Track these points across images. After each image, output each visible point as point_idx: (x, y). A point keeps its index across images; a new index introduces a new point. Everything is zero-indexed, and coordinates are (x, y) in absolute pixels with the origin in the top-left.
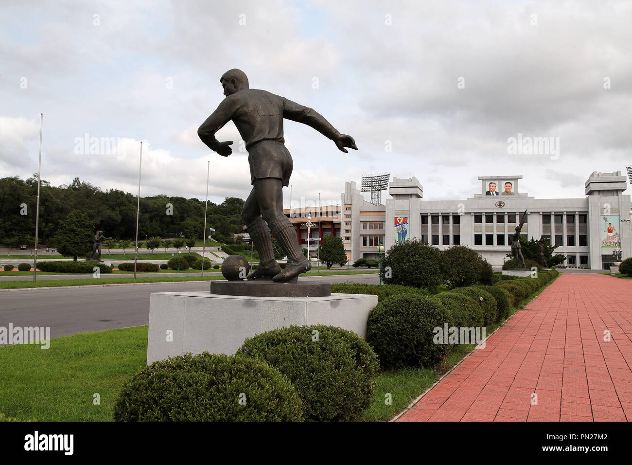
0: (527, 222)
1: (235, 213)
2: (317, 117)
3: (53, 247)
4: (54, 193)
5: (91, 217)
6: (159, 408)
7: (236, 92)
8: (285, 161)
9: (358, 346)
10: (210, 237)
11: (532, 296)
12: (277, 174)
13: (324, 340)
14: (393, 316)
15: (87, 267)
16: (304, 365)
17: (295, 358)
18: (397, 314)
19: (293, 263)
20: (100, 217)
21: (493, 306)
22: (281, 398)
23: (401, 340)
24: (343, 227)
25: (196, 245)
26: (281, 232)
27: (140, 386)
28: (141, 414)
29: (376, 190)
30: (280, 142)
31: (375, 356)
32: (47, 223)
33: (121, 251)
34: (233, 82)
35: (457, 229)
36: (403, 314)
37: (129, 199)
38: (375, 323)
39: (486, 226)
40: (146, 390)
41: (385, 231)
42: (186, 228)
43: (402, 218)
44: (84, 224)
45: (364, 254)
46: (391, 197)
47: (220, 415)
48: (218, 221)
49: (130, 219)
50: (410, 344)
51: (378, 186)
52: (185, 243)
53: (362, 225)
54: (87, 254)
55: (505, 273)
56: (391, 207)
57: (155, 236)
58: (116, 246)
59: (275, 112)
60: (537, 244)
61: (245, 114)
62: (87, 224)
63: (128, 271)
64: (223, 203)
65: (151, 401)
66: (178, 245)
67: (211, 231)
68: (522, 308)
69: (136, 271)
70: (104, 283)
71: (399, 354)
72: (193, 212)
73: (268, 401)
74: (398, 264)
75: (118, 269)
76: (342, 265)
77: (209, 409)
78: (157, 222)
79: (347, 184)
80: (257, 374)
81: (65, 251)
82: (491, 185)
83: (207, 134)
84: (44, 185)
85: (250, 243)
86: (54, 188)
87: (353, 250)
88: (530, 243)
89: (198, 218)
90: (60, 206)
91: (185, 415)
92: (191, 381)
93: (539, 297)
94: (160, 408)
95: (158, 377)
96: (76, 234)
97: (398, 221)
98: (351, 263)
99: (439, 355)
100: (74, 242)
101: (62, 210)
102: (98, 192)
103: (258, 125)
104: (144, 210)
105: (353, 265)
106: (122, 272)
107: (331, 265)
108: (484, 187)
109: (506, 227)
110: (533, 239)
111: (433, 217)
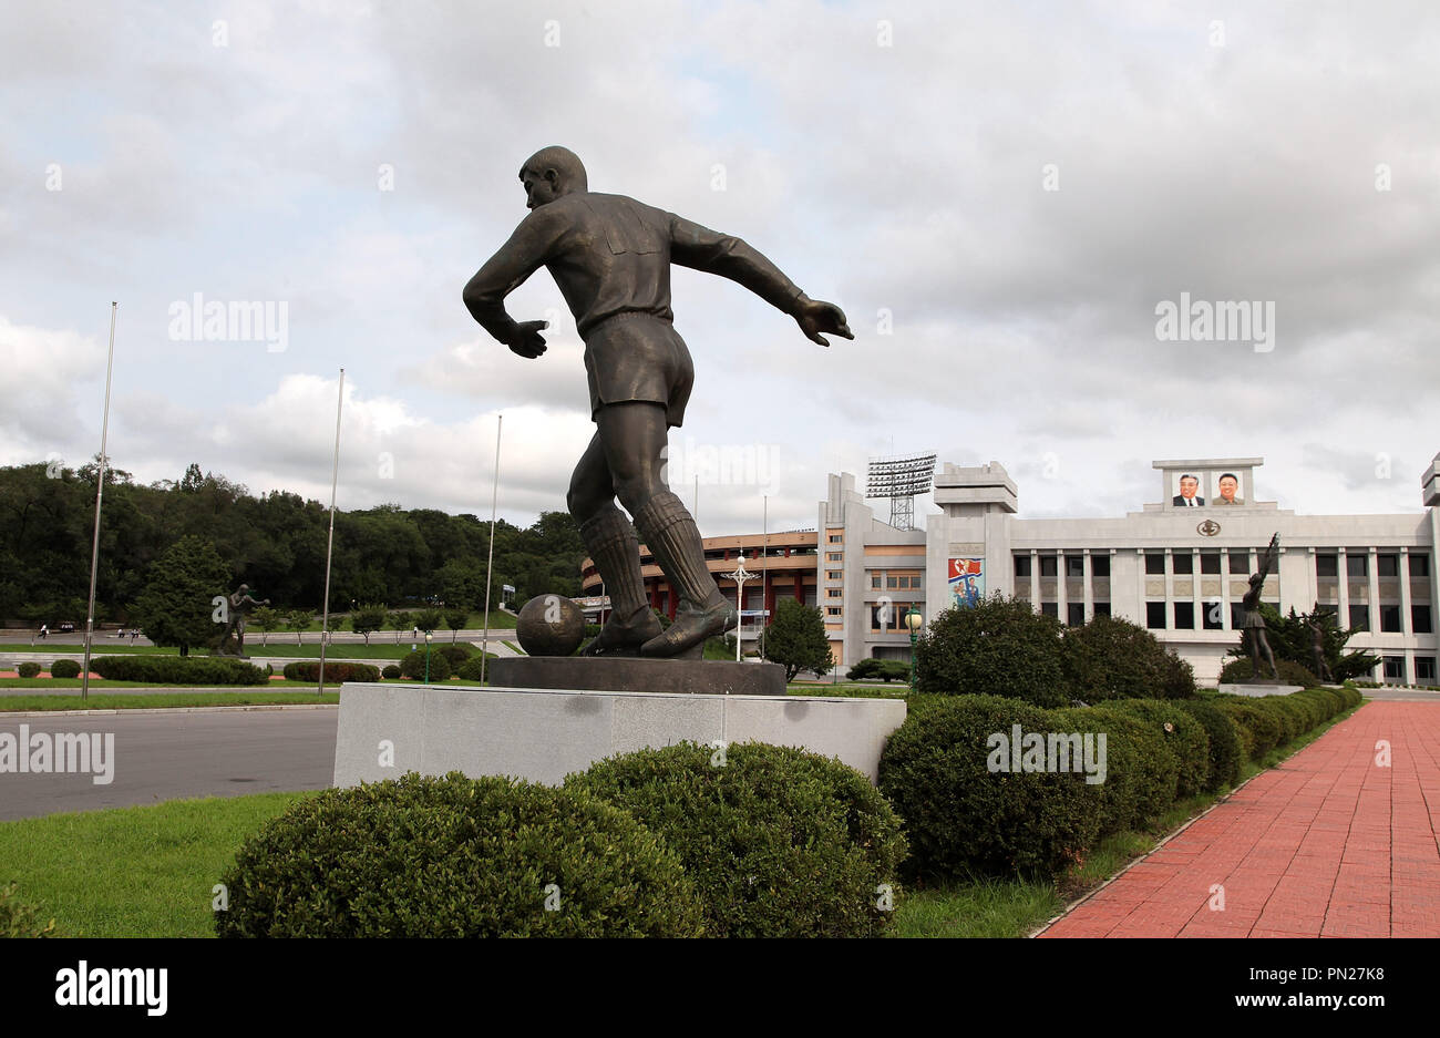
0: (1277, 572)
1: (564, 549)
2: (752, 260)
3: (134, 626)
4: (140, 500)
5: (225, 555)
6: (326, 891)
7: (557, 198)
8: (676, 364)
9: (852, 795)
10: (502, 605)
11: (1298, 742)
12: (653, 392)
13: (766, 774)
14: (945, 748)
15: (211, 669)
16: (712, 832)
17: (691, 814)
18: (953, 741)
19: (692, 611)
20: (245, 555)
21: (1200, 747)
22: (645, 884)
23: (965, 809)
24: (823, 583)
25: (469, 624)
26: (663, 532)
27: (280, 840)
28: (280, 908)
29: (902, 494)
30: (663, 317)
31: (898, 820)
32: (122, 570)
33: (291, 636)
34: (550, 176)
35: (1103, 589)
36: (968, 741)
37: (315, 514)
38: (899, 764)
39: (1176, 583)
40: (296, 849)
41: (925, 592)
42: (446, 583)
43: (968, 562)
44: (206, 570)
45: (875, 649)
46: (941, 511)
47: (483, 911)
48: (521, 567)
49: (315, 561)
50: (988, 817)
51: (907, 483)
52: (443, 620)
53: (869, 578)
54: (211, 640)
55: (1225, 689)
56: (939, 534)
57: (372, 601)
58: (280, 624)
59: (651, 246)
60: (1305, 624)
61: (579, 249)
62: (214, 569)
63: (306, 680)
64: (535, 526)
65: (307, 875)
66: (428, 625)
67: (506, 592)
68: (1272, 766)
69: (325, 681)
70: (247, 703)
71: (959, 846)
72: (464, 547)
73: (610, 885)
74: (957, 654)
75: (283, 678)
76: (820, 673)
77: (454, 894)
78: (377, 569)
79: (833, 478)
80: (585, 824)
81: (161, 632)
82: (1185, 480)
83: (485, 300)
84: (119, 480)
85: (599, 622)
86: (141, 489)
87: (848, 640)
88: (1287, 622)
89: (476, 560)
90: (153, 533)
91: (392, 907)
92: (411, 826)
93: (1316, 745)
94: (329, 894)
95: (327, 819)
96: (188, 594)
97: (958, 568)
98: (841, 670)
99: (1063, 848)
100: (183, 613)
101: (158, 540)
102: (243, 497)
103: (609, 275)
104: (348, 541)
105: (848, 676)
106: (293, 682)
107: (794, 674)
108: (1168, 486)
109: (1225, 583)
110: (1293, 613)
111: (1042, 560)
